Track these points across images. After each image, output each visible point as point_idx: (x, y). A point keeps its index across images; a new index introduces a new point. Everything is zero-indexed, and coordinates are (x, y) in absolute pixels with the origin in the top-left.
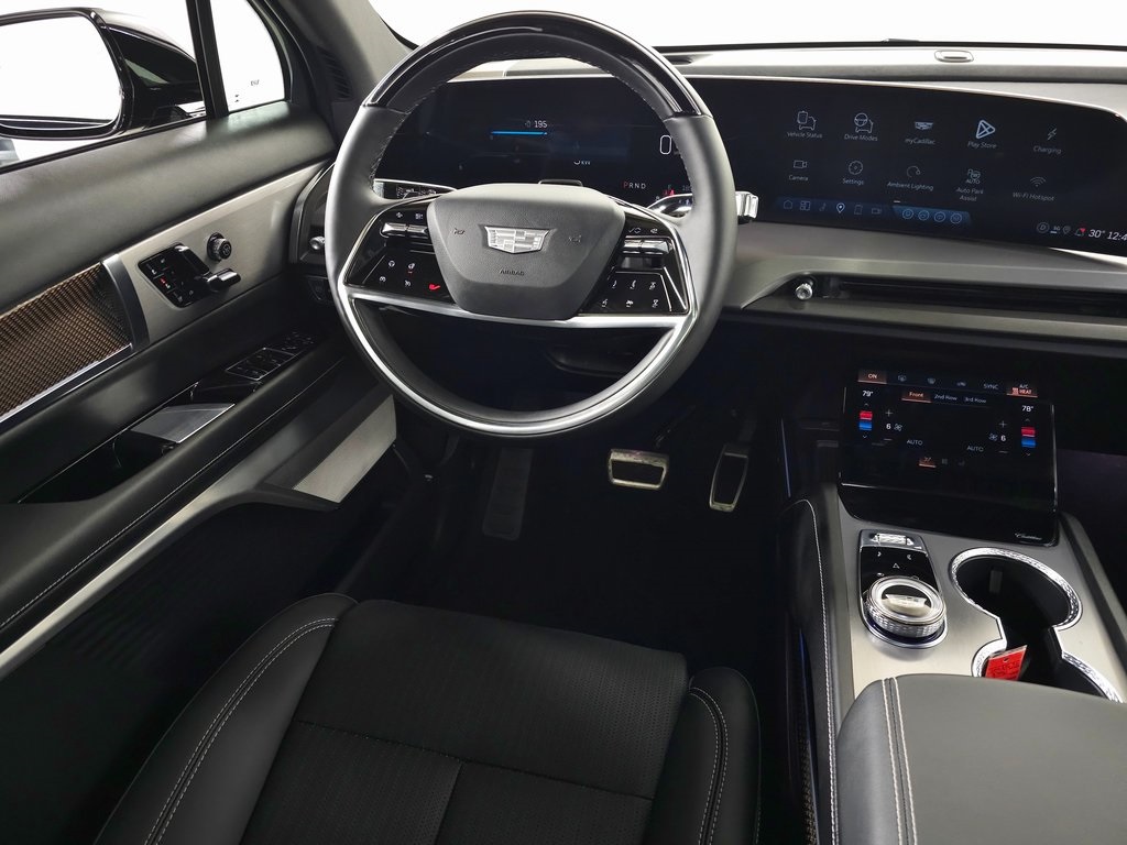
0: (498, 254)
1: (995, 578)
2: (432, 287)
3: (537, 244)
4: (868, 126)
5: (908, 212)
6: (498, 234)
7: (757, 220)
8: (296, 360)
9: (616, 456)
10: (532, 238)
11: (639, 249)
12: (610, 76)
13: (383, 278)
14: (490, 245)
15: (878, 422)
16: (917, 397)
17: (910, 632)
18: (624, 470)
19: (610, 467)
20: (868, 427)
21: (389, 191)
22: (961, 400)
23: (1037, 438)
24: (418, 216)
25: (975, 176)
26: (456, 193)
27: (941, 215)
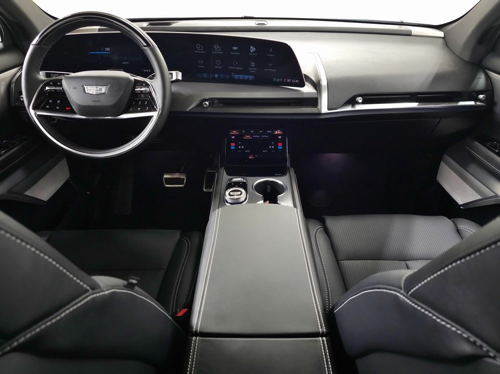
0: (90, 95)
1: (269, 188)
2: (67, 108)
3: (103, 91)
4: (219, 49)
5: (236, 77)
6: (89, 88)
7: (182, 81)
8: (18, 145)
9: (166, 176)
10: (101, 89)
11: (140, 91)
12: (119, 32)
13: (48, 107)
14: (86, 92)
15: (236, 146)
16: (248, 137)
17: (237, 201)
18: (169, 181)
19: (164, 181)
20: (234, 148)
21: (48, 75)
22: (261, 137)
23: (282, 146)
24: (59, 84)
25: (253, 64)
26: (73, 74)
27: (246, 77)
